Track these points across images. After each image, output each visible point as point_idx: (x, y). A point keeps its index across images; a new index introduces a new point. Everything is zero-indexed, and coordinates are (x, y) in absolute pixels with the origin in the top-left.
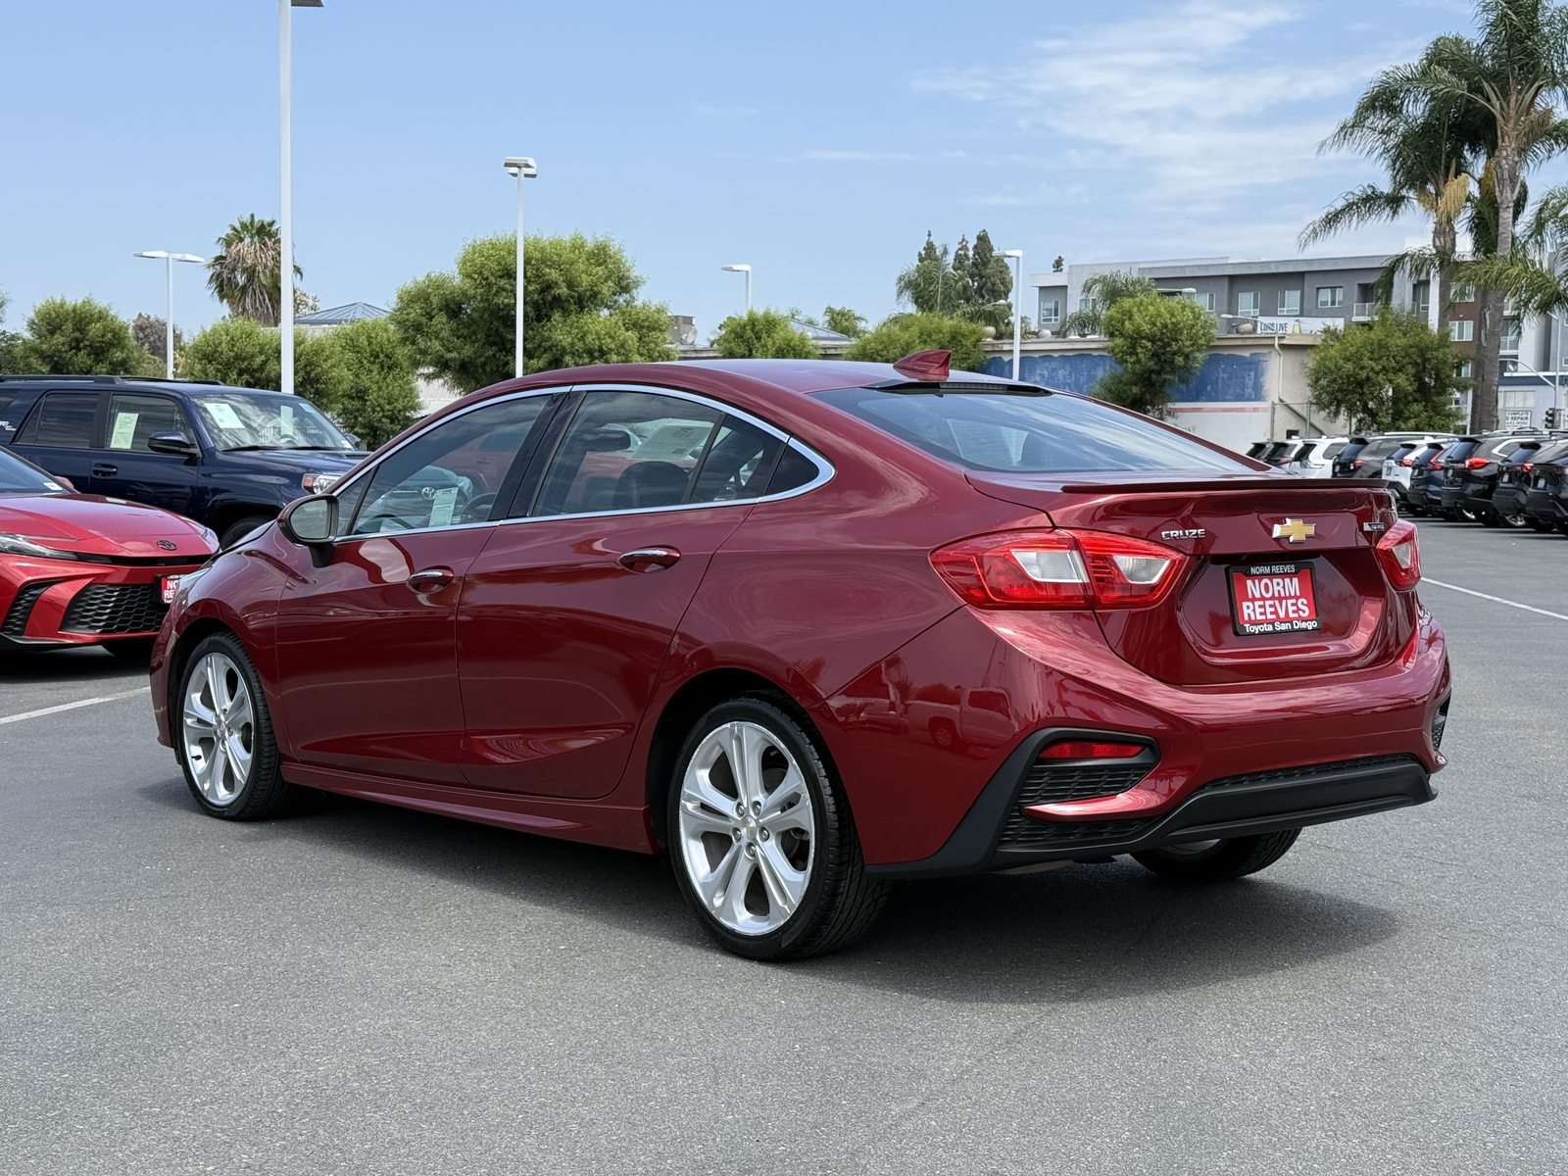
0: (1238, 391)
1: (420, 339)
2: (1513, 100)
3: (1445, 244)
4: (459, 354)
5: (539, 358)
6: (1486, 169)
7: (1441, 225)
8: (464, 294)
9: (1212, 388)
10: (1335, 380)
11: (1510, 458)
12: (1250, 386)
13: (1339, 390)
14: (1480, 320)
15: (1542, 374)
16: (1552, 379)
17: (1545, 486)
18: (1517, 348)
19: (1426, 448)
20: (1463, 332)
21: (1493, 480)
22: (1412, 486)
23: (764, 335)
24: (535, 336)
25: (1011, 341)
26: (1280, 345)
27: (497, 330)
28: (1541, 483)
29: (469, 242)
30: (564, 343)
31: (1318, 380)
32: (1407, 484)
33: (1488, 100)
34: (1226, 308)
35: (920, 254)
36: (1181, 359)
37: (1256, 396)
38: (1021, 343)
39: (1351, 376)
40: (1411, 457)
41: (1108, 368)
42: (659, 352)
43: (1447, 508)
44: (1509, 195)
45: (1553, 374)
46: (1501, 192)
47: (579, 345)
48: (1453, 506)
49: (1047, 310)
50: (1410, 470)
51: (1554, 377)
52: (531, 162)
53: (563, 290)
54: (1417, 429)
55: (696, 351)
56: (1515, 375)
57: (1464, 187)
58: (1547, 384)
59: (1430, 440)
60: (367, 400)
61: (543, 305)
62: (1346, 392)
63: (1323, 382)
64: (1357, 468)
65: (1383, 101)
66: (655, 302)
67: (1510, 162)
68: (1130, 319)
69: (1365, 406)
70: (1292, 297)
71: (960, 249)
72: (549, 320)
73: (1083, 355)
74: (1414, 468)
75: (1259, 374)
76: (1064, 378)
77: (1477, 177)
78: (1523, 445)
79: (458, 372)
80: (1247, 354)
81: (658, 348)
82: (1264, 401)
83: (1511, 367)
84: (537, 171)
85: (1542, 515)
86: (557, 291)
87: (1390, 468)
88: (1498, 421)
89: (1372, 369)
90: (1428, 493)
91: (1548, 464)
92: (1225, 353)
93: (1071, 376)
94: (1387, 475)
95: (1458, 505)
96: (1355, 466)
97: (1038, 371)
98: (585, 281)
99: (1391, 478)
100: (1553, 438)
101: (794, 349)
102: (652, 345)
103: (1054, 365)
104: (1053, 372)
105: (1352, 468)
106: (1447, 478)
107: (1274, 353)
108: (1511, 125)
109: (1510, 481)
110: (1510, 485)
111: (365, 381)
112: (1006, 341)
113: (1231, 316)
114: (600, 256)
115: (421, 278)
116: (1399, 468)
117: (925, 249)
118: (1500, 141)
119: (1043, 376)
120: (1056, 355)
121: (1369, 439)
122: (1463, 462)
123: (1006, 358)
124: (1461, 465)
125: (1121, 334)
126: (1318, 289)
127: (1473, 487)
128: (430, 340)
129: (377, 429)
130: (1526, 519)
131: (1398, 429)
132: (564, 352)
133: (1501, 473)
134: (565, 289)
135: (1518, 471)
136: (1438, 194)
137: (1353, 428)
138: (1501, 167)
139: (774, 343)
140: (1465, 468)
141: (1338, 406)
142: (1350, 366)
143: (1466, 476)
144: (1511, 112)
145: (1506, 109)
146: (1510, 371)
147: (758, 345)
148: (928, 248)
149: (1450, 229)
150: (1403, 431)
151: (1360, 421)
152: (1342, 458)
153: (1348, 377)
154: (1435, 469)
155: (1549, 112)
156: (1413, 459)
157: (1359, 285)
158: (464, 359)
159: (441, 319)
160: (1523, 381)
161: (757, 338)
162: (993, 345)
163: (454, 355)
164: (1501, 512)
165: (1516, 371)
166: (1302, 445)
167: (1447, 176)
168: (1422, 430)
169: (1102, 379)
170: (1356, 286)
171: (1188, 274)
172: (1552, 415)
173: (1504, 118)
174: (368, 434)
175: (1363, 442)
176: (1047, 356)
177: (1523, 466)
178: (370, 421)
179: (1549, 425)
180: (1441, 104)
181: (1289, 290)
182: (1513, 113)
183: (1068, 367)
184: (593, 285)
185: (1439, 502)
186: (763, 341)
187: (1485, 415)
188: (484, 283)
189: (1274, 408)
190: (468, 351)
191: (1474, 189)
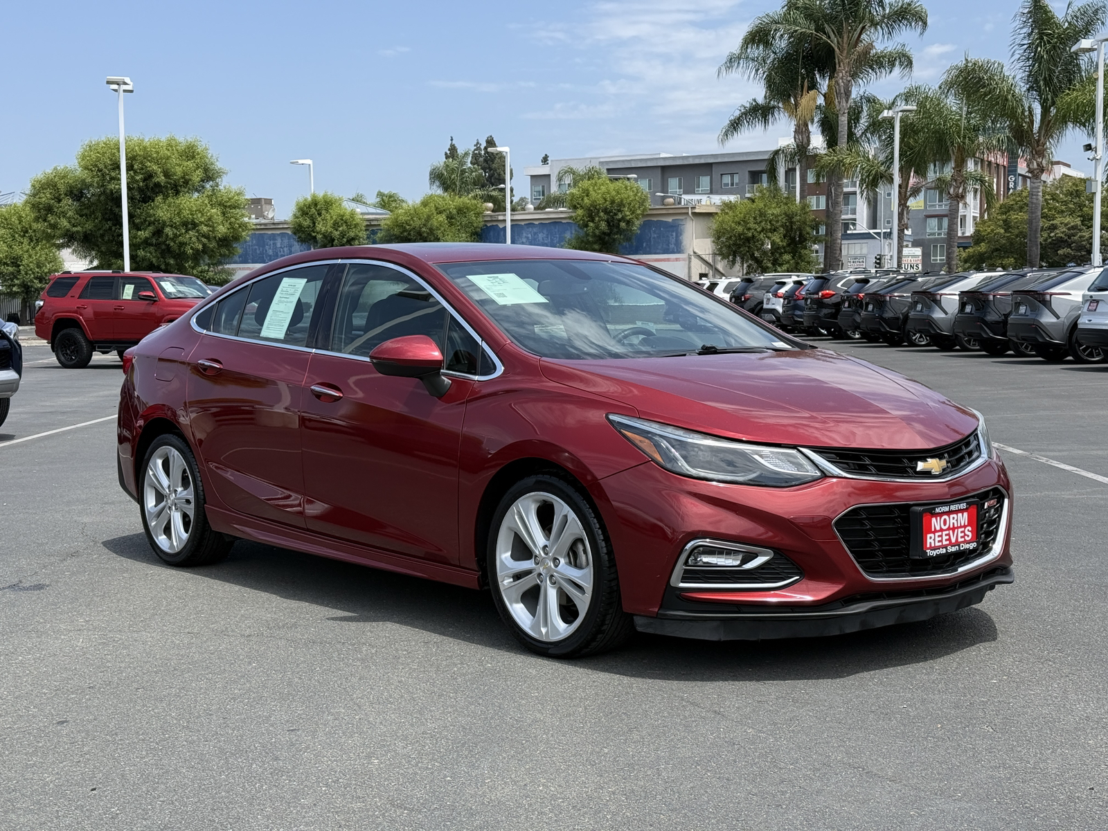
0: (665, 246)
1: (50, 217)
2: (845, 37)
3: (803, 140)
4: (82, 227)
5: (145, 230)
6: (829, 86)
7: (799, 127)
8: (83, 181)
9: (647, 245)
10: (731, 237)
11: (849, 290)
12: (672, 243)
13: (734, 244)
14: (828, 193)
15: (871, 231)
16: (878, 234)
17: (873, 309)
18: (855, 214)
19: (792, 284)
20: (818, 203)
21: (837, 306)
22: (784, 311)
23: (323, 212)
24: (141, 213)
25: (504, 213)
26: (692, 213)
27: (111, 209)
28: (870, 307)
29: (86, 143)
30: (164, 218)
31: (719, 238)
32: (780, 310)
33: (829, 37)
34: (660, 189)
35: (446, 154)
36: (624, 224)
37: (677, 250)
38: (511, 215)
39: (742, 234)
40: (783, 291)
41: (574, 232)
42: (238, 224)
43: (808, 327)
44: (844, 104)
45: (879, 231)
46: (839, 103)
47: (177, 220)
48: (812, 325)
49: (537, 192)
50: (782, 300)
51: (880, 233)
52: (127, 80)
53: (161, 179)
54: (788, 272)
55: (274, 224)
56: (854, 232)
57: (815, 100)
58: (876, 238)
59: (795, 278)
60: (19, 266)
61: (146, 191)
62: (739, 246)
63: (723, 239)
64: (746, 300)
65: (759, 37)
66: (235, 187)
67: (845, 81)
68: (587, 196)
69: (752, 255)
70: (705, 181)
71: (475, 150)
72: (153, 201)
73: (555, 223)
74: (784, 299)
75: (679, 234)
76: (543, 239)
77: (823, 92)
78: (857, 281)
79: (82, 242)
80: (670, 219)
81: (237, 222)
82: (683, 253)
83: (851, 227)
84: (133, 87)
85: (871, 330)
86: (156, 180)
87: (769, 299)
88: (842, 264)
89: (756, 230)
90: (794, 317)
91: (875, 294)
92: (655, 219)
93: (548, 238)
94: (767, 304)
95: (815, 325)
96: (745, 298)
97: (525, 235)
98: (179, 171)
99: (770, 306)
100: (878, 275)
101: (346, 222)
102: (233, 220)
103: (535, 230)
104: (535, 235)
105: (743, 299)
106: (807, 305)
107: (688, 219)
108: (845, 54)
109: (849, 307)
110: (850, 309)
111: (18, 250)
112: (500, 213)
113: (663, 194)
114: (190, 153)
115: (49, 171)
116: (774, 299)
117: (449, 150)
118: (837, 66)
119: (528, 238)
120: (537, 223)
121: (754, 279)
122: (818, 294)
123: (501, 226)
124: (816, 296)
125: (581, 206)
126: (722, 175)
127: (825, 311)
128: (59, 218)
129: (28, 287)
130: (861, 333)
131: (776, 271)
132: (164, 223)
133: (843, 301)
134: (163, 178)
135: (855, 299)
136: (796, 105)
137: (745, 272)
138: (838, 84)
139: (331, 217)
140: (819, 298)
141: (735, 257)
142: (740, 229)
143: (820, 303)
144: (844, 45)
145: (841, 43)
146: (851, 229)
147: (319, 219)
148: (452, 149)
149: (806, 130)
150: (779, 272)
151: (748, 266)
152: (737, 292)
153: (740, 235)
154: (799, 299)
155: (871, 46)
156: (784, 292)
157: (749, 171)
158: (86, 232)
159: (67, 202)
160: (860, 236)
161: (318, 214)
162: (491, 216)
163: (79, 228)
164: (844, 328)
165: (855, 229)
166: (709, 284)
167: (802, 91)
168: (792, 272)
169: (569, 240)
170: (747, 173)
171: (633, 165)
172: (879, 259)
173: (839, 49)
174: (23, 292)
175: (749, 281)
176: (530, 224)
177: (858, 296)
178: (24, 281)
179: (878, 266)
180: (799, 40)
181: (702, 176)
182: (845, 46)
183: (545, 231)
184: (185, 174)
185: (802, 323)
186: (323, 216)
187: (833, 259)
188: (99, 174)
189: (690, 258)
190: (89, 226)
191: (821, 101)
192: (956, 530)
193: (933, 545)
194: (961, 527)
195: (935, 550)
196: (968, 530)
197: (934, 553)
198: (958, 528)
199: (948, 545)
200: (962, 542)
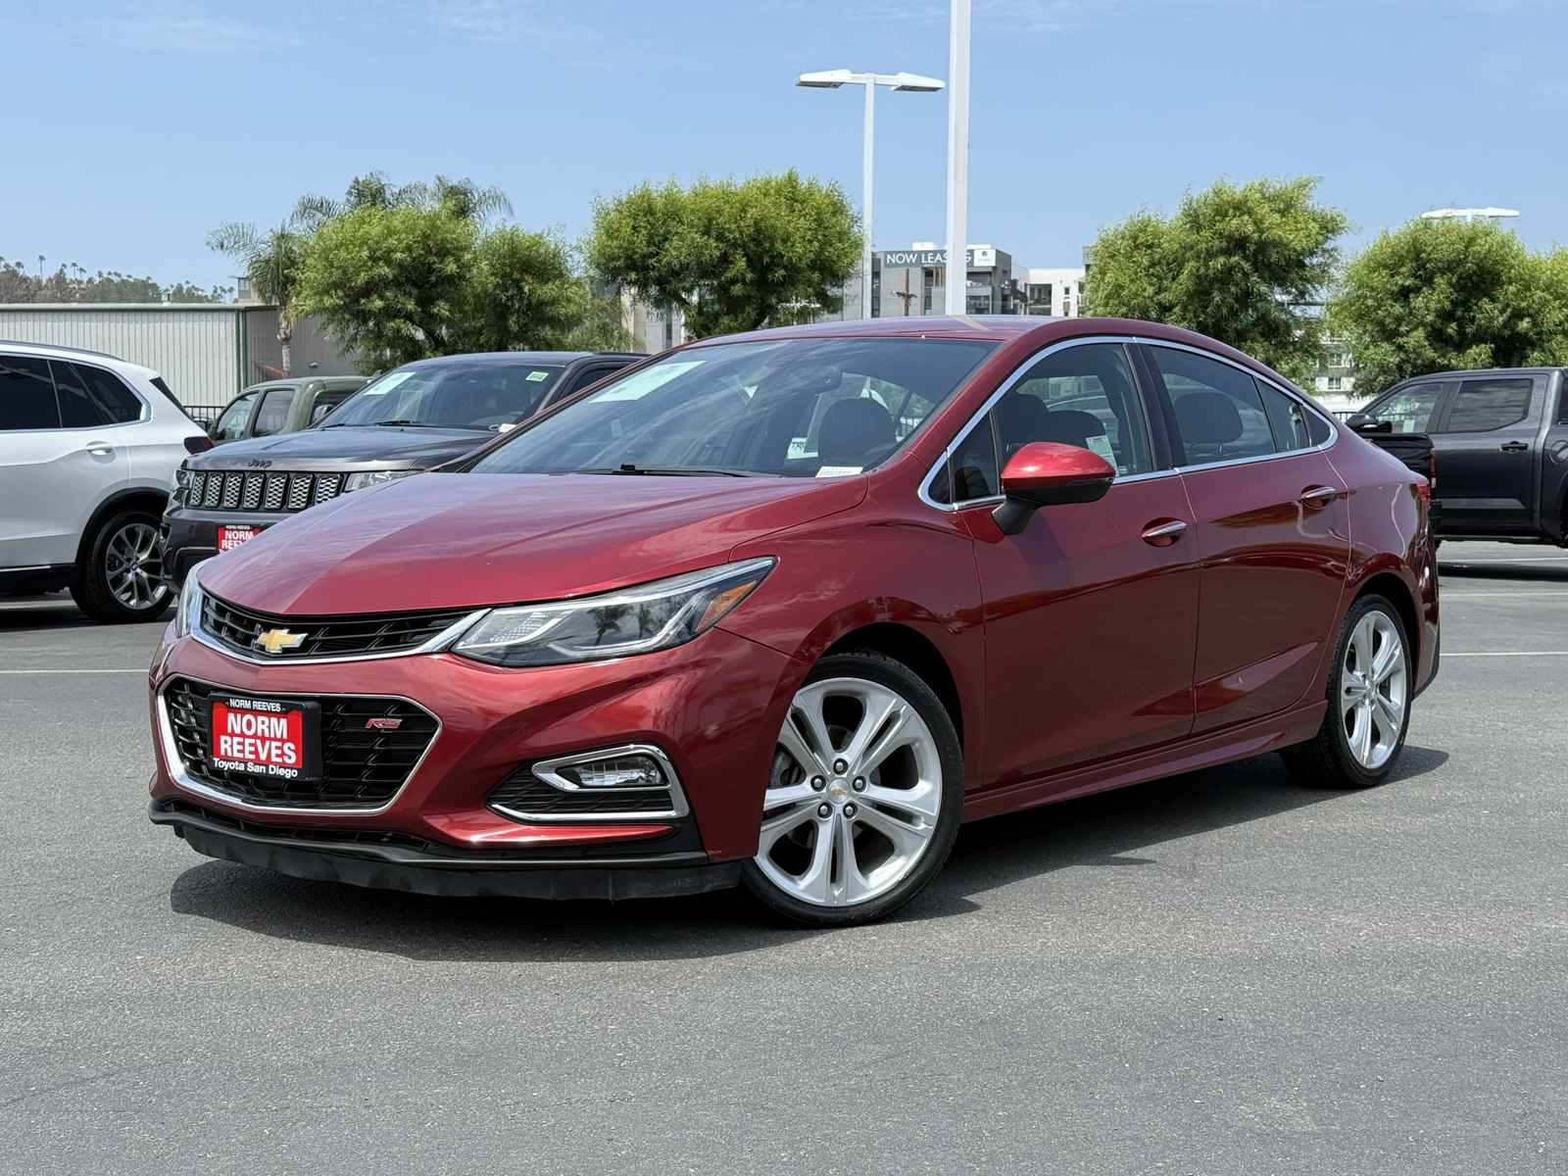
192: (267, 743)
193: (230, 754)
194: (275, 739)
195: (227, 761)
196: (289, 748)
197: (226, 765)
198: (270, 739)
199: (251, 760)
200: (275, 764)
